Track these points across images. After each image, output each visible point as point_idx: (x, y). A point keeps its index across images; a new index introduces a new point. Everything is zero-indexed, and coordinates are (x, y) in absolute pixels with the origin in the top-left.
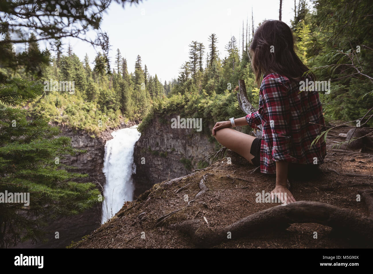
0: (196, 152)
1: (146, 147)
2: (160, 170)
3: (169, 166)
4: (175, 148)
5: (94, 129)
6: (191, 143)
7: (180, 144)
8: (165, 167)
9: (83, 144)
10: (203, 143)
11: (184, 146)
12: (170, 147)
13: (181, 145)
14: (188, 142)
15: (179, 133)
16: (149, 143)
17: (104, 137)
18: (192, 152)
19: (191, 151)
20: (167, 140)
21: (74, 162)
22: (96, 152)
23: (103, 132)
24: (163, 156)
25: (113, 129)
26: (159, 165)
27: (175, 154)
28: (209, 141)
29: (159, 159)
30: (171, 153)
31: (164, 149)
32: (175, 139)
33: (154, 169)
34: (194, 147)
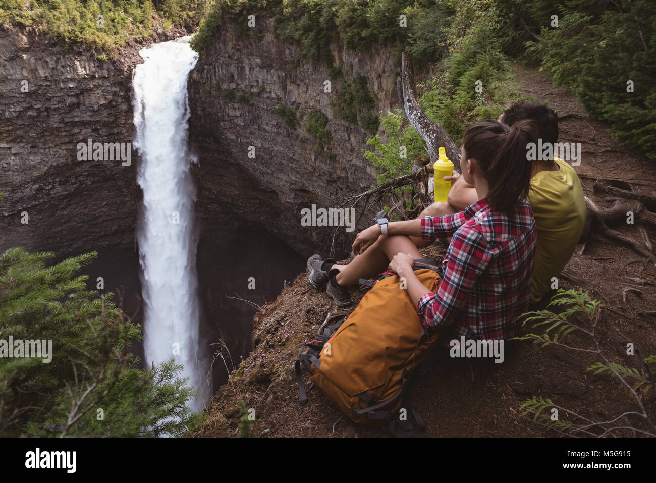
0: (304, 96)
1: (211, 82)
2: (239, 125)
3: (255, 119)
4: (266, 87)
5: (103, 41)
6: (296, 77)
7: (275, 78)
8: (249, 122)
9: (84, 72)
10: (318, 77)
11: (282, 83)
12: (256, 84)
13: (277, 81)
14: (290, 76)
15: (273, 56)
16: (215, 75)
17: (126, 59)
18: (297, 94)
19: (296, 92)
20: (250, 69)
21: (74, 108)
22: (113, 89)
23: (122, 49)
24: (244, 100)
25: (141, 43)
26: (237, 117)
27: (265, 96)
28: (329, 75)
29: (236, 106)
30: (259, 94)
31: (245, 87)
32: (264, 67)
33: (228, 124)
34: (302, 85)
